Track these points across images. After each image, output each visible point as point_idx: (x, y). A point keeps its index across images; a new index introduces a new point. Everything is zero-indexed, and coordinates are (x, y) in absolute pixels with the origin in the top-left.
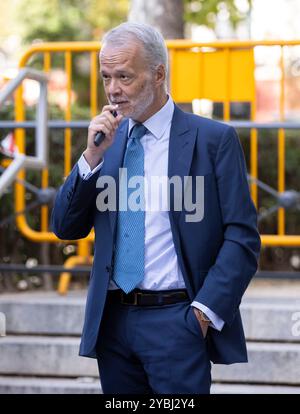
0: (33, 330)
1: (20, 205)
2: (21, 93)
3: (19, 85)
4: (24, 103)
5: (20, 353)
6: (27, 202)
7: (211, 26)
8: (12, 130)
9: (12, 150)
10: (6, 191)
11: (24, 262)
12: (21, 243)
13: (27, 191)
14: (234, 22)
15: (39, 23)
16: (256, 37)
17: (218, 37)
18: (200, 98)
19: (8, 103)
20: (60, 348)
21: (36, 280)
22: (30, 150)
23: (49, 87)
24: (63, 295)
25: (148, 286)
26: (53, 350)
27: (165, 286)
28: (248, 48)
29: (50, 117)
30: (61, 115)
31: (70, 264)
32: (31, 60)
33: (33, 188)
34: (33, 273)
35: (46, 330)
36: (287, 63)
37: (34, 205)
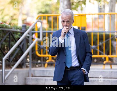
0: (39, 75)
1: (37, 49)
2: (37, 25)
3: (36, 23)
4: (37, 27)
5: (37, 81)
6: (38, 48)
7: (77, 10)
8: (35, 33)
9: (35, 37)
10: (34, 46)
11: (37, 61)
12: (37, 57)
13: (38, 46)
14: (82, 9)
15: (40, 10)
16: (87, 13)
17: (79, 13)
18: (75, 26)
19: (34, 27)
20: (45, 79)
21: (40, 65)
22: (39, 37)
23: (42, 24)
24: (46, 68)
25: (73, 66)
26: (44, 80)
27: (76, 66)
28: (85, 15)
29: (43, 30)
30: (45, 30)
31: (47, 61)
32: (39, 18)
33: (39, 45)
34: (39, 63)
35: (42, 76)
36: (93, 19)
37: (40, 49)
